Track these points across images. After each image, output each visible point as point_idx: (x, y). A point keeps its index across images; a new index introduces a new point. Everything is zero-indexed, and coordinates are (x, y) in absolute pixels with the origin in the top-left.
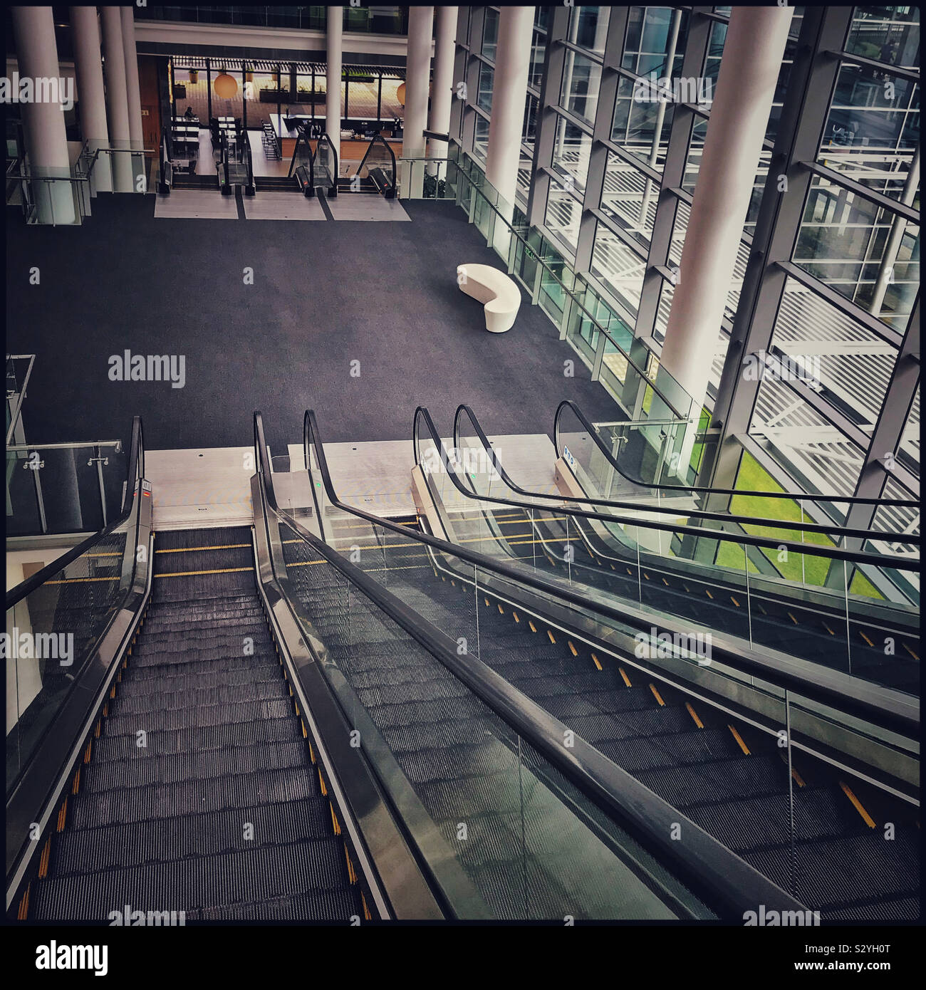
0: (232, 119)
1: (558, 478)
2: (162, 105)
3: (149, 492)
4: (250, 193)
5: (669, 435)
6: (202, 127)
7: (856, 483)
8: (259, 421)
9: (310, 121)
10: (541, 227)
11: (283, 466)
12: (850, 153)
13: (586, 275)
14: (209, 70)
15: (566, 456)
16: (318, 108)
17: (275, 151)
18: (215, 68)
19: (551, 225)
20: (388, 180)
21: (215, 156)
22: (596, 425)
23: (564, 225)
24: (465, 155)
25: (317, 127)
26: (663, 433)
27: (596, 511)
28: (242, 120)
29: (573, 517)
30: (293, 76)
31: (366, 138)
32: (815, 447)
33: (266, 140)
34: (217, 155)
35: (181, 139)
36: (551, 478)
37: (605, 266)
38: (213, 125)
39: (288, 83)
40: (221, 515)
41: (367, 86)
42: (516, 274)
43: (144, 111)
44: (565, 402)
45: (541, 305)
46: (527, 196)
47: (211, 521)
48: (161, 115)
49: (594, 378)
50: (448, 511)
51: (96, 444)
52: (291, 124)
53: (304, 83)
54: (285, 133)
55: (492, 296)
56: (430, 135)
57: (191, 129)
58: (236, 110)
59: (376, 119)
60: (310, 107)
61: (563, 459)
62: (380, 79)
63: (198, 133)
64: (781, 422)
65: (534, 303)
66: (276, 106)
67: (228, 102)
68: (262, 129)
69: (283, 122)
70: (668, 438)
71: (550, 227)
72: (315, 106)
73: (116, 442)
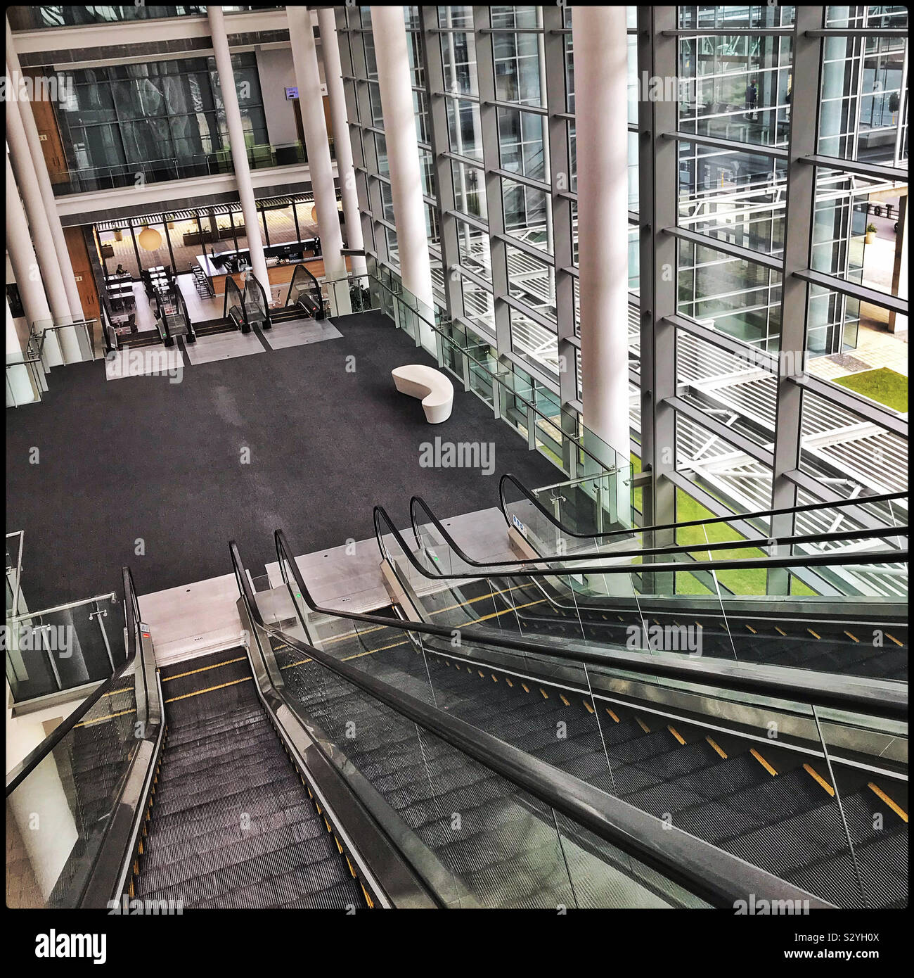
0: (162, 268)
1: (513, 546)
2: (94, 269)
3: (147, 633)
4: (191, 340)
5: (601, 487)
6: (134, 281)
7: (771, 497)
8: (235, 550)
9: (236, 256)
10: (462, 319)
11: (263, 585)
12: (737, 192)
13: (509, 355)
14: (131, 228)
15: (516, 524)
16: (240, 241)
17: (208, 290)
18: (137, 225)
19: (471, 315)
20: (316, 303)
21: (151, 305)
22: (535, 491)
23: (483, 313)
24: (383, 266)
25: (243, 260)
26: (595, 486)
27: (550, 568)
28: (172, 266)
29: (532, 577)
30: (212, 217)
31: (291, 261)
32: (740, 471)
33: (197, 282)
34: (153, 304)
35: (116, 296)
36: (507, 546)
37: (527, 343)
38: (145, 277)
39: (209, 224)
40: (217, 641)
41: (283, 212)
42: (447, 366)
43: (78, 278)
44: (505, 476)
45: (473, 390)
46: (443, 291)
47: (209, 648)
48: (94, 277)
49: (531, 448)
50: (419, 595)
51: (93, 599)
52: (218, 262)
53: (223, 221)
54: (214, 271)
55: (426, 392)
56: (348, 252)
57: (124, 285)
58: (164, 258)
59: (297, 242)
60: (233, 241)
61: (514, 526)
62: (294, 204)
63: (131, 287)
64: (706, 454)
65: (467, 389)
66: (200, 248)
67: (155, 253)
68: (191, 271)
69: (210, 262)
70: (601, 490)
71: (470, 318)
72: (238, 240)
73: (110, 595)
